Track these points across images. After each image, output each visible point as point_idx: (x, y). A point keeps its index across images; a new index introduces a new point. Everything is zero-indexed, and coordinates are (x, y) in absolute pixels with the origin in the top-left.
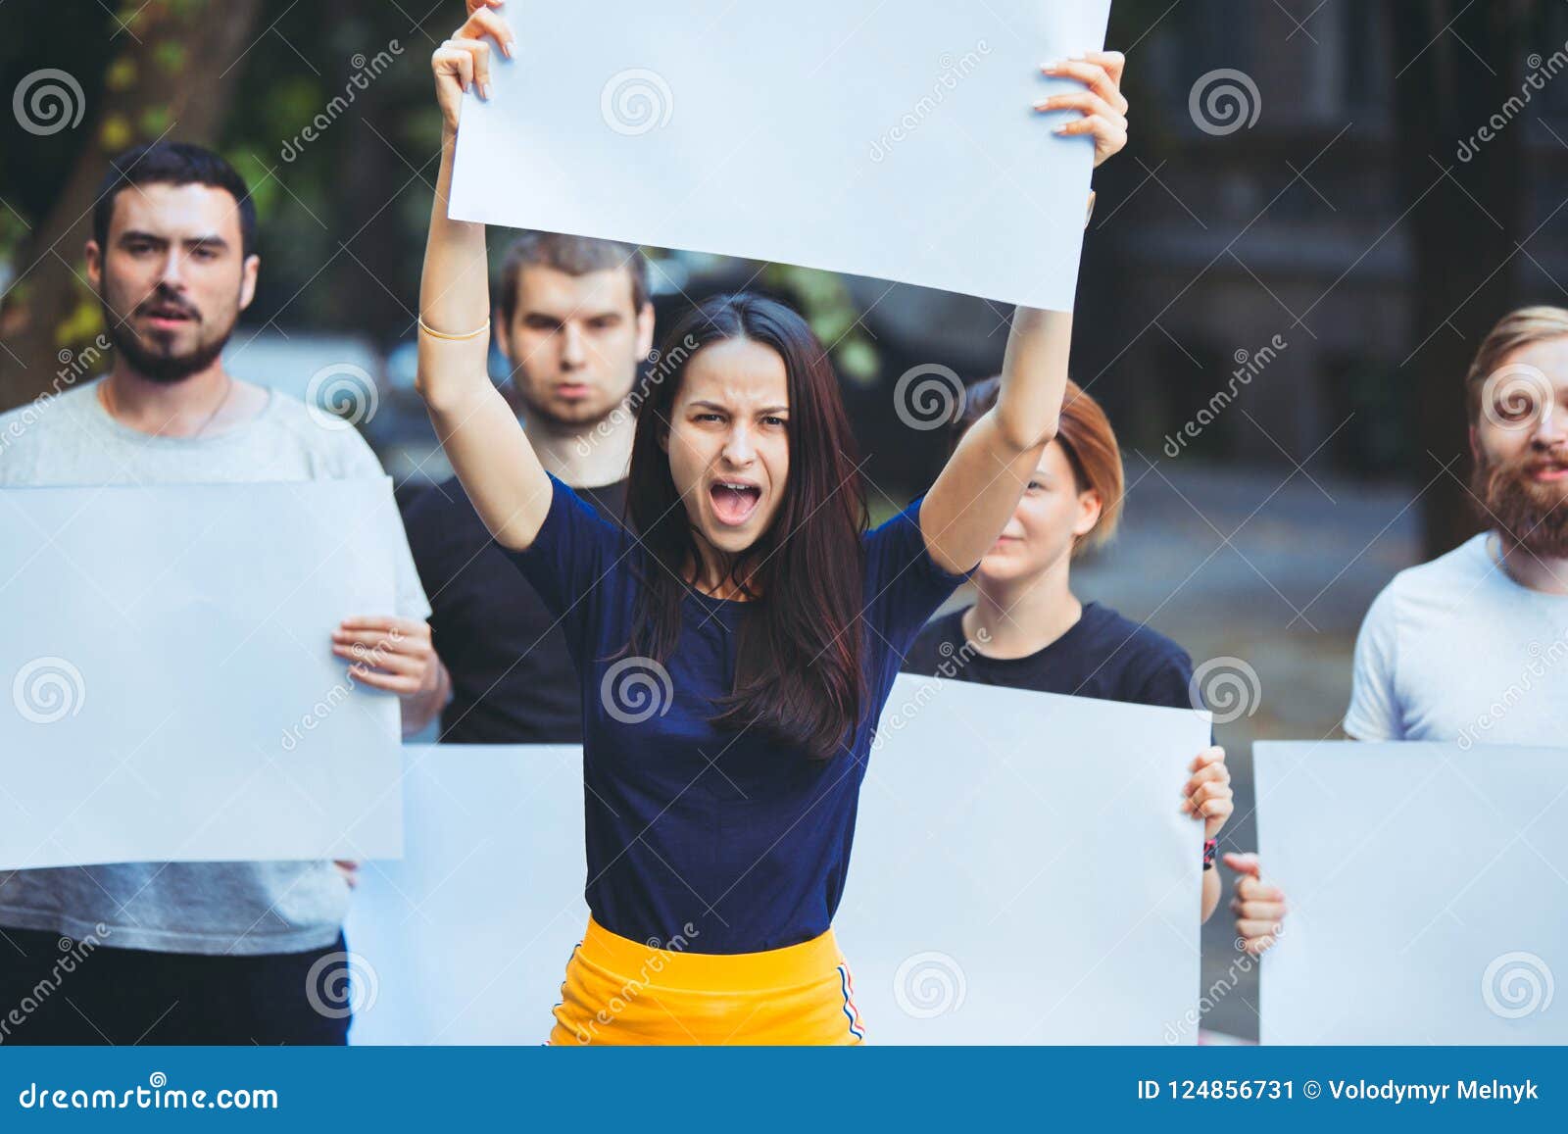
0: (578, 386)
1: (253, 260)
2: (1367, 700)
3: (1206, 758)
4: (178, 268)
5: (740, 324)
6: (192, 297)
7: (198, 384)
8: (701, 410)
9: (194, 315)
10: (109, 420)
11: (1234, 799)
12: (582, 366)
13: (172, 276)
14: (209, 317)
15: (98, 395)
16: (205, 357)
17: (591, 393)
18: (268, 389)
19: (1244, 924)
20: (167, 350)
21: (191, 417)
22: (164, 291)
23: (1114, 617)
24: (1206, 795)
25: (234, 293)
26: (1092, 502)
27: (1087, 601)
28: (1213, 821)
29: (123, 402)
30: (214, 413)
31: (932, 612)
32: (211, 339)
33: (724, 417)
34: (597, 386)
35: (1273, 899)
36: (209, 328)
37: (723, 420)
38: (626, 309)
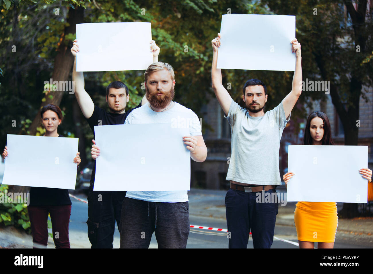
0: (118, 105)
1: (267, 95)
4: (255, 98)
6: (258, 102)
9: (259, 104)
12: (118, 102)
13: (255, 99)
14: (260, 105)
17: (120, 106)
20: (255, 109)
22: (254, 102)
25: (264, 100)
26: (60, 120)
36: (261, 106)
38: (125, 94)
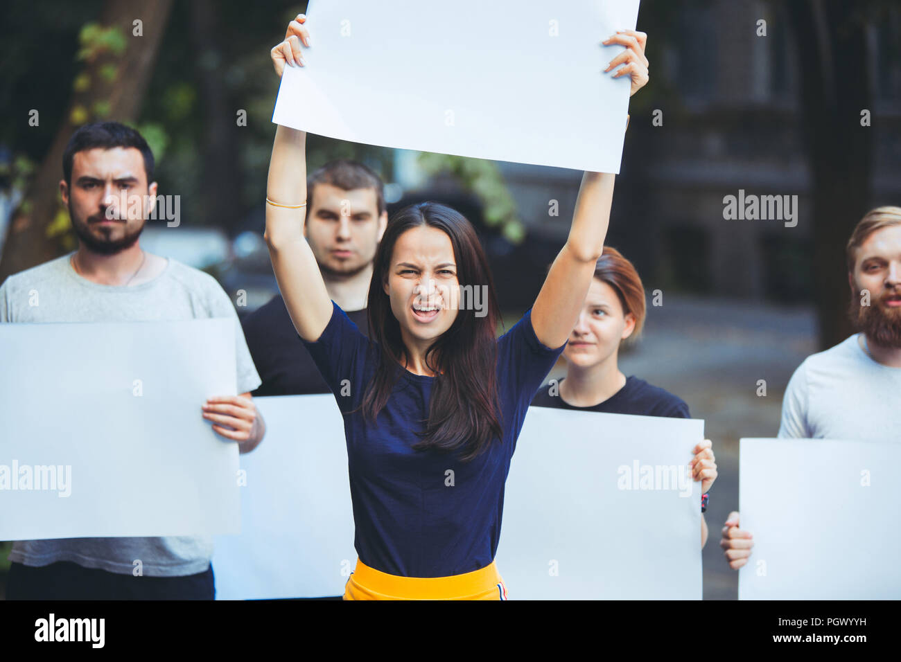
0: (346, 251)
1: (154, 185)
2: (792, 428)
3: (702, 446)
5: (423, 218)
7: (126, 256)
8: (403, 268)
9: (122, 220)
10: (78, 277)
11: (717, 470)
12: (349, 240)
14: (130, 220)
15: (71, 263)
16: (129, 241)
17: (353, 256)
18: (167, 259)
19: (731, 553)
20: (108, 237)
21: (124, 274)
23: (644, 383)
24: (702, 466)
26: (631, 320)
27: (629, 376)
28: (706, 482)
29: (84, 267)
30: (136, 273)
31: (542, 381)
32: (132, 231)
33: (417, 271)
34: (356, 252)
35: (746, 537)
36: (130, 227)
37: (416, 273)
38: (374, 211)
